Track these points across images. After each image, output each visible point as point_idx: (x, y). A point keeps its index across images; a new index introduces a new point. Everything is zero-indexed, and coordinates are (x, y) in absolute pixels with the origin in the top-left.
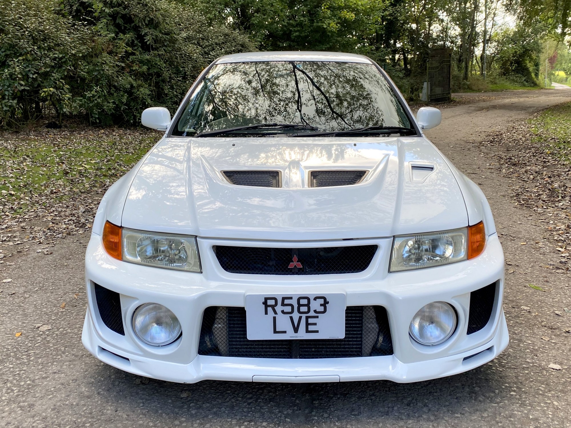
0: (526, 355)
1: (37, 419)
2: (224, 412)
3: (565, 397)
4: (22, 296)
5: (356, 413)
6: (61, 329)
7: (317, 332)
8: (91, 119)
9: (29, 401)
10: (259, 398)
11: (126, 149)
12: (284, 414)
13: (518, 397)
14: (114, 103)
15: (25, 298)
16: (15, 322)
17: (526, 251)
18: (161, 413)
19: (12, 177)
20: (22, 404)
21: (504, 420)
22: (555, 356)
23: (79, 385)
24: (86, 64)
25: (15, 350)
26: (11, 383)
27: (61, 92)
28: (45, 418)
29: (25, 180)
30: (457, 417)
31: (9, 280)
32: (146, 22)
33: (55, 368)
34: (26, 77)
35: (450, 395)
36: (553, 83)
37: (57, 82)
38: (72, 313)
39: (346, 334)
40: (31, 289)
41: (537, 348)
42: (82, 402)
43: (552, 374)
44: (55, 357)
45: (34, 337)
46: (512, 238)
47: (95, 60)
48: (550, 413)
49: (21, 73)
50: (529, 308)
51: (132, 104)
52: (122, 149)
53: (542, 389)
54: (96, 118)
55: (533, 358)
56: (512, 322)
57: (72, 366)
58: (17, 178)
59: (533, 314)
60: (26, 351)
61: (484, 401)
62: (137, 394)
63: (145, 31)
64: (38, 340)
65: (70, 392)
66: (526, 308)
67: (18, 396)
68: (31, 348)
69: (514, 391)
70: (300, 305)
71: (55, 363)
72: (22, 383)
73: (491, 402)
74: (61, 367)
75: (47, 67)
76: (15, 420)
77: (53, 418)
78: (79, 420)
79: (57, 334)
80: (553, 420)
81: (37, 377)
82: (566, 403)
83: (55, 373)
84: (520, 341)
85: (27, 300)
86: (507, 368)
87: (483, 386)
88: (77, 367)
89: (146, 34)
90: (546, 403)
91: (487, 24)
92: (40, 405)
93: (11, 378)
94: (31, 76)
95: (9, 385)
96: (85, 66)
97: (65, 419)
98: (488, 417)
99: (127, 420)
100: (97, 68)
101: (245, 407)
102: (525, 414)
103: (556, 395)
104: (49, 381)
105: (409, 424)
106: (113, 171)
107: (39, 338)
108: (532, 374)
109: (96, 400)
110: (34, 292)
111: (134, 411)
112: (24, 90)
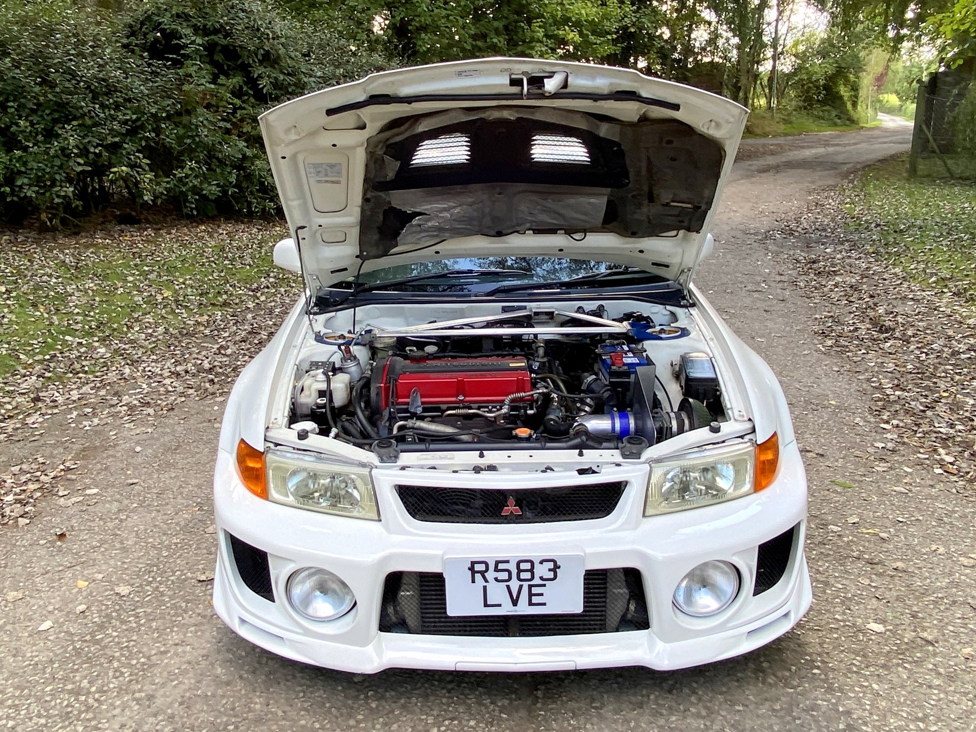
0: (835, 607)
1: (160, 718)
2: (416, 705)
3: (889, 677)
4: (116, 518)
5: (598, 705)
6: (178, 573)
7: (544, 604)
8: (185, 210)
9: (145, 691)
10: (462, 682)
11: (239, 257)
12: (498, 706)
13: (823, 677)
14: (218, 185)
15: (121, 521)
16: (112, 562)
17: (835, 429)
18: (330, 708)
19: (78, 313)
20: (137, 695)
21: (803, 715)
22: (875, 610)
23: (212, 664)
24: (173, 126)
25: (117, 607)
26: (119, 661)
27: (138, 172)
28: (172, 717)
29: (97, 316)
30: (739, 711)
31: (95, 491)
32: (260, 57)
33: (176, 637)
34: (84, 152)
35: (729, 675)
36: (879, 114)
37: (132, 157)
38: (191, 546)
39: (585, 607)
40: (127, 506)
41: (850, 595)
42: (220, 692)
43: (871, 640)
44: (174, 619)
45: (141, 586)
46: (814, 407)
47: (185, 119)
48: (868, 702)
49: (77, 147)
50: (840, 529)
51: (244, 185)
52: (234, 259)
53: (858, 664)
54: (192, 209)
55: (844, 613)
56: (814, 552)
57: (199, 633)
58: (86, 315)
59: (845, 539)
60: (133, 610)
61: (775, 685)
62: (294, 677)
63: (258, 71)
64: (148, 591)
65: (201, 675)
66: (835, 528)
67: (130, 681)
68: (139, 604)
69: (818, 668)
70: (520, 571)
71: (175, 629)
72: (134, 662)
73: (786, 685)
74: (185, 635)
75: (116, 136)
76: (132, 721)
77: (182, 717)
78: (219, 721)
79: (173, 582)
80: (871, 714)
81: (153, 652)
82: (890, 686)
83: (176, 645)
84: (827, 584)
85: (124, 524)
86: (808, 629)
87: (774, 660)
88: (207, 634)
89: (260, 76)
90: (862, 686)
91: (779, 27)
92: (162, 696)
93: (117, 654)
94: (92, 150)
95: (116, 664)
96: (172, 129)
97: (199, 718)
98: (782, 709)
99: (284, 719)
100: (190, 134)
101: (444, 697)
102: (833, 704)
103: (876, 673)
104: (171, 658)
105: (672, 722)
106: (225, 297)
107: (148, 588)
108: (843, 639)
109: (239, 688)
110: (132, 511)
111: (291, 706)
112: (83, 171)
